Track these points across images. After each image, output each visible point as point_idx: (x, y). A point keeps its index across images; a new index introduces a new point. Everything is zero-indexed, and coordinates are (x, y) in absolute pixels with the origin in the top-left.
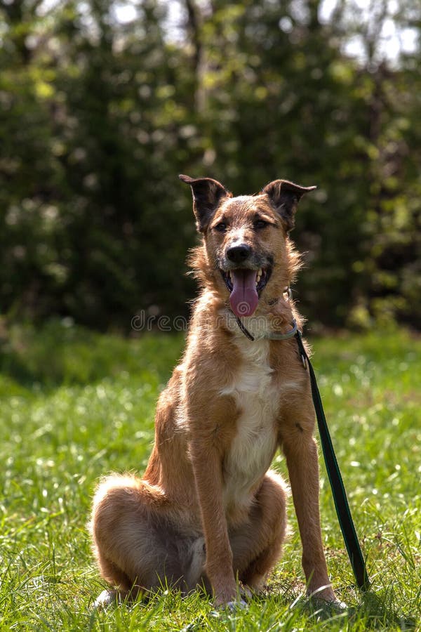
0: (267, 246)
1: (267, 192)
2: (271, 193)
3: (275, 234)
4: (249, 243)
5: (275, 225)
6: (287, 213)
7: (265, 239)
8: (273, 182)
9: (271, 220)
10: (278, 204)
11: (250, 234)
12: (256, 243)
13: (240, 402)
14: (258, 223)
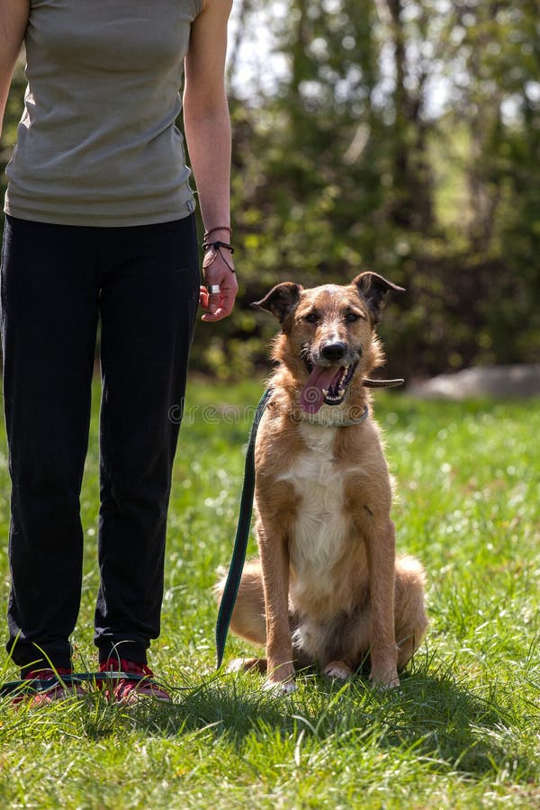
0: (358, 341)
1: (357, 283)
2: (360, 285)
3: (363, 327)
4: (344, 340)
5: (365, 319)
6: (374, 306)
7: (355, 334)
8: (362, 275)
9: (361, 313)
10: (367, 296)
11: (344, 330)
12: (348, 337)
13: (299, 488)
14: (350, 317)
